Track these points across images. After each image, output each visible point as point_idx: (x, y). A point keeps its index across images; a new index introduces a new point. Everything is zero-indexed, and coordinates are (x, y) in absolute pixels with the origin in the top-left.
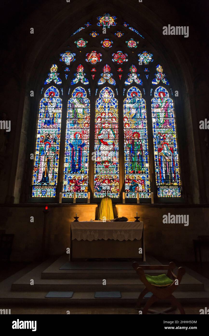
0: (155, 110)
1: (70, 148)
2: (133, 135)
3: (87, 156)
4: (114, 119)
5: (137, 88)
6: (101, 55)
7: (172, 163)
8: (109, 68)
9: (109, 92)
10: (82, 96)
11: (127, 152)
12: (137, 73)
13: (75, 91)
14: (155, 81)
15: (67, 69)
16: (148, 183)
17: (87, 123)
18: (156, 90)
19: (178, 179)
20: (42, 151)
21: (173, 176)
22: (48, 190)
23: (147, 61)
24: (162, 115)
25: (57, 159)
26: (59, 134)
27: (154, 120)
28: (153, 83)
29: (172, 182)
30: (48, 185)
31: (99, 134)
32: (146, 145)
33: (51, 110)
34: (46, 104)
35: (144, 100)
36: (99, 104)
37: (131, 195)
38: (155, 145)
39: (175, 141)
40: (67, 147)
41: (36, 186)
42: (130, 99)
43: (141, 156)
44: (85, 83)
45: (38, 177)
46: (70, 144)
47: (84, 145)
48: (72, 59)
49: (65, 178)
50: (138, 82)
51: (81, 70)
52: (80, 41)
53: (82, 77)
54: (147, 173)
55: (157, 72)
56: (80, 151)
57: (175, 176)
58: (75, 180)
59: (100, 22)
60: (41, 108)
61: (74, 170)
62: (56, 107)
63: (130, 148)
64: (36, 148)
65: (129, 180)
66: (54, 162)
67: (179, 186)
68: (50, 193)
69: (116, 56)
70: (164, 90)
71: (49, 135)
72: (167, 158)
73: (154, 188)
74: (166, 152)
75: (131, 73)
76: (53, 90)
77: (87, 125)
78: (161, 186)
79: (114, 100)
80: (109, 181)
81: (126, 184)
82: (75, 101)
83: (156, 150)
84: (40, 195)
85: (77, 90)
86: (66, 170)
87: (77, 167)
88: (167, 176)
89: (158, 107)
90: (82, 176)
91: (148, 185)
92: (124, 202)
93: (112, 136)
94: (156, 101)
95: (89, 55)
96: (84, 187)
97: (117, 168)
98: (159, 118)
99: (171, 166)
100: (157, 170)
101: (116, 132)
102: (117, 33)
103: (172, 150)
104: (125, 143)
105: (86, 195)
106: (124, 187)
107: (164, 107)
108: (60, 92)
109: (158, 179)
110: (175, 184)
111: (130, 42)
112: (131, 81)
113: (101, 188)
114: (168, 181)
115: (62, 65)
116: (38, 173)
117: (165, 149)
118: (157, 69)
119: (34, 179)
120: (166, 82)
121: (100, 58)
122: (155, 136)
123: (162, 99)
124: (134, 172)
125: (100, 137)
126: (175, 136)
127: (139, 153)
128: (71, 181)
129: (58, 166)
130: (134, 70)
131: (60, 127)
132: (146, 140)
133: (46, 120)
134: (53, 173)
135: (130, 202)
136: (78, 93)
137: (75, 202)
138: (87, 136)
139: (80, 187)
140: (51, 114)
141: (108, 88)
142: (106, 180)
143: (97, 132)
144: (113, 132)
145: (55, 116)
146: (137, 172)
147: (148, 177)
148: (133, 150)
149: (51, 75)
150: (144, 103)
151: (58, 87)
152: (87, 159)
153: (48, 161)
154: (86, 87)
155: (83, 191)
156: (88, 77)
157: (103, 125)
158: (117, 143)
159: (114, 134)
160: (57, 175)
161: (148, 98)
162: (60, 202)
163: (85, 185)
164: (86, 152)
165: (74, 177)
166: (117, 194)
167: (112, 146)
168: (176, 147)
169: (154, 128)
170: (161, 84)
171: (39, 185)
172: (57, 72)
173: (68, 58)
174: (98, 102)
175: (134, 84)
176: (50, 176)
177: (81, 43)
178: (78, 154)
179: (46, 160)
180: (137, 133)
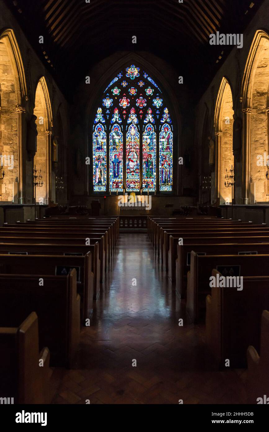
0: (162, 140)
1: (112, 164)
2: (148, 156)
3: (122, 169)
4: (137, 146)
5: (151, 125)
6: (129, 101)
7: (168, 172)
8: (134, 110)
9: (134, 128)
10: (118, 130)
11: (144, 166)
12: (152, 114)
13: (113, 127)
14: (163, 120)
15: (108, 112)
16: (155, 183)
17: (121, 148)
18: (163, 127)
19: (171, 182)
20: (97, 165)
21: (169, 179)
22: (102, 187)
23: (158, 105)
24: (166, 143)
25: (105, 170)
26: (105, 155)
27: (160, 147)
28: (161, 121)
29: (168, 183)
30: (102, 185)
31: (129, 156)
32: (155, 162)
33: (100, 140)
34: (96, 136)
35: (155, 133)
36: (128, 136)
37: (146, 190)
38: (160, 162)
39: (171, 159)
40: (111, 163)
41: (96, 185)
42: (147, 132)
43: (152, 169)
44: (119, 122)
45: (96, 180)
46: (112, 162)
47: (120, 162)
48: (110, 104)
49: (111, 181)
50: (152, 120)
51: (117, 112)
52: (115, 89)
53: (118, 117)
54: (155, 178)
55: (164, 113)
56: (118, 166)
57: (170, 180)
58: (116, 182)
59: (128, 73)
60: (94, 139)
61: (115, 177)
62: (103, 138)
63: (146, 164)
64: (94, 164)
65: (145, 182)
66: (104, 172)
67: (171, 185)
68: (103, 189)
69: (139, 101)
70: (168, 126)
71: (100, 156)
72: (166, 169)
73: (158, 186)
74: (166, 166)
75: (148, 114)
76: (100, 126)
77: (121, 150)
78: (162, 185)
79: (137, 133)
80: (134, 183)
81: (143, 184)
82: (114, 134)
83: (160, 165)
84: (98, 190)
85: (115, 126)
86: (111, 177)
87: (117, 175)
88: (165, 180)
89: (163, 138)
90: (120, 180)
91: (155, 185)
92: (141, 194)
93: (136, 156)
94: (162, 134)
95: (121, 100)
96: (121, 185)
97: (138, 175)
98: (163, 145)
99: (168, 174)
100: (160, 176)
101: (138, 154)
102: (140, 82)
103: (169, 165)
104: (143, 161)
105: (122, 190)
106: (142, 185)
107: (167, 138)
108: (105, 128)
109: (160, 181)
110: (170, 184)
111: (148, 89)
112: (148, 120)
113: (130, 186)
114: (165, 182)
115: (104, 109)
116: (96, 178)
117: (166, 164)
118: (165, 111)
119: (94, 181)
120: (169, 120)
121: (128, 103)
122: (160, 156)
123: (166, 133)
124: (148, 178)
125: (129, 157)
126: (172, 157)
127: (151, 167)
128: (114, 182)
129: (106, 174)
130: (150, 112)
131: (106, 151)
132: (155, 159)
133: (97, 147)
134: (104, 178)
135: (145, 194)
136: (116, 129)
137: (117, 194)
138: (121, 157)
139: (118, 186)
140: (100, 143)
141: (133, 125)
142: (132, 182)
143: (127, 154)
144: (136, 154)
145: (103, 144)
146: (149, 178)
147: (155, 180)
148: (148, 165)
149: (98, 116)
150: (155, 135)
151: (103, 124)
152: (122, 170)
153: (101, 172)
154: (120, 124)
155: (120, 188)
156: (121, 117)
157: (131, 150)
158: (138, 161)
159: (137, 155)
160: (106, 179)
161: (158, 131)
162: (110, 194)
163: (122, 184)
164: (121, 166)
165: (115, 181)
166: (138, 189)
167: (136, 163)
168: (172, 163)
169: (160, 151)
170: (166, 122)
171: (97, 185)
172: (102, 114)
173: (108, 103)
174: (128, 135)
175: (149, 122)
176: (102, 180)
177: (116, 91)
178: (117, 167)
179: (99, 171)
180: (150, 154)
